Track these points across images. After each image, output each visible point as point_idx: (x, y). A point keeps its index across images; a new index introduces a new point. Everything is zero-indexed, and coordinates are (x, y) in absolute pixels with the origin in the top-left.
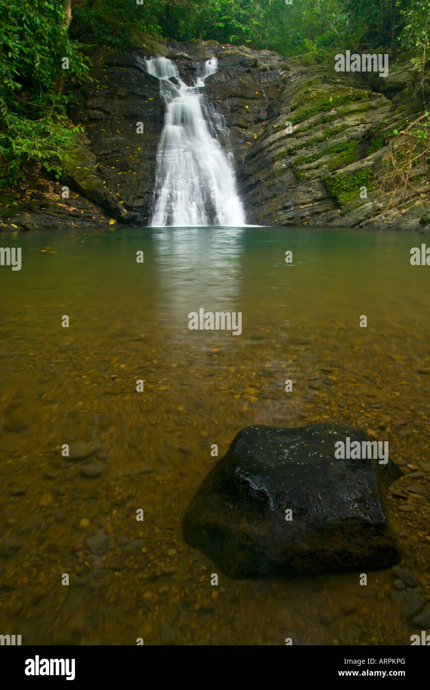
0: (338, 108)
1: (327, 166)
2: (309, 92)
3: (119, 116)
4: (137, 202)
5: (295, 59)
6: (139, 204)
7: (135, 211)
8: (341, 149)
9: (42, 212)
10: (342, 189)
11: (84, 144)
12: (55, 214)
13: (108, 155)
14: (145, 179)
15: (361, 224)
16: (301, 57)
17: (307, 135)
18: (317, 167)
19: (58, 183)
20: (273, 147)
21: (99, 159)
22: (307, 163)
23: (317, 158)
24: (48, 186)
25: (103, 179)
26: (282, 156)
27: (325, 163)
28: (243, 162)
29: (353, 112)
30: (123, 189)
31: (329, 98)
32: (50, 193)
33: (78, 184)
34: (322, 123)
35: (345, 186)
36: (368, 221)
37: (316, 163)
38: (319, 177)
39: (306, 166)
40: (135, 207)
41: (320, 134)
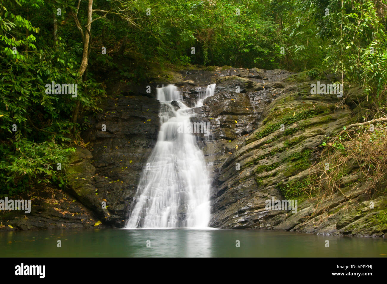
0: (299, 122)
1: (283, 173)
2: (278, 109)
3: (120, 135)
4: (119, 207)
5: (291, 77)
6: (120, 209)
7: (116, 215)
8: (296, 158)
9: (38, 215)
10: (291, 194)
11: (87, 159)
12: (49, 217)
13: (105, 167)
14: (129, 187)
15: (294, 228)
16: (296, 76)
17: (270, 146)
18: (274, 175)
19: (61, 191)
20: (242, 157)
21: (98, 170)
22: (267, 171)
23: (276, 167)
24: (52, 193)
25: (96, 187)
26: (249, 165)
27: (282, 171)
28: (220, 170)
29: (313, 125)
30: (111, 196)
31: (293, 114)
32: (52, 199)
33: (75, 192)
34: (284, 135)
35: (294, 192)
36: (300, 225)
37: (274, 171)
38: (275, 183)
39: (265, 174)
40: (117, 211)
41: (281, 145)
